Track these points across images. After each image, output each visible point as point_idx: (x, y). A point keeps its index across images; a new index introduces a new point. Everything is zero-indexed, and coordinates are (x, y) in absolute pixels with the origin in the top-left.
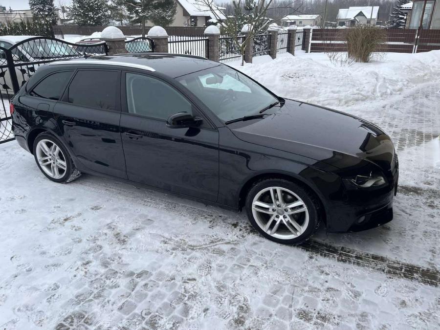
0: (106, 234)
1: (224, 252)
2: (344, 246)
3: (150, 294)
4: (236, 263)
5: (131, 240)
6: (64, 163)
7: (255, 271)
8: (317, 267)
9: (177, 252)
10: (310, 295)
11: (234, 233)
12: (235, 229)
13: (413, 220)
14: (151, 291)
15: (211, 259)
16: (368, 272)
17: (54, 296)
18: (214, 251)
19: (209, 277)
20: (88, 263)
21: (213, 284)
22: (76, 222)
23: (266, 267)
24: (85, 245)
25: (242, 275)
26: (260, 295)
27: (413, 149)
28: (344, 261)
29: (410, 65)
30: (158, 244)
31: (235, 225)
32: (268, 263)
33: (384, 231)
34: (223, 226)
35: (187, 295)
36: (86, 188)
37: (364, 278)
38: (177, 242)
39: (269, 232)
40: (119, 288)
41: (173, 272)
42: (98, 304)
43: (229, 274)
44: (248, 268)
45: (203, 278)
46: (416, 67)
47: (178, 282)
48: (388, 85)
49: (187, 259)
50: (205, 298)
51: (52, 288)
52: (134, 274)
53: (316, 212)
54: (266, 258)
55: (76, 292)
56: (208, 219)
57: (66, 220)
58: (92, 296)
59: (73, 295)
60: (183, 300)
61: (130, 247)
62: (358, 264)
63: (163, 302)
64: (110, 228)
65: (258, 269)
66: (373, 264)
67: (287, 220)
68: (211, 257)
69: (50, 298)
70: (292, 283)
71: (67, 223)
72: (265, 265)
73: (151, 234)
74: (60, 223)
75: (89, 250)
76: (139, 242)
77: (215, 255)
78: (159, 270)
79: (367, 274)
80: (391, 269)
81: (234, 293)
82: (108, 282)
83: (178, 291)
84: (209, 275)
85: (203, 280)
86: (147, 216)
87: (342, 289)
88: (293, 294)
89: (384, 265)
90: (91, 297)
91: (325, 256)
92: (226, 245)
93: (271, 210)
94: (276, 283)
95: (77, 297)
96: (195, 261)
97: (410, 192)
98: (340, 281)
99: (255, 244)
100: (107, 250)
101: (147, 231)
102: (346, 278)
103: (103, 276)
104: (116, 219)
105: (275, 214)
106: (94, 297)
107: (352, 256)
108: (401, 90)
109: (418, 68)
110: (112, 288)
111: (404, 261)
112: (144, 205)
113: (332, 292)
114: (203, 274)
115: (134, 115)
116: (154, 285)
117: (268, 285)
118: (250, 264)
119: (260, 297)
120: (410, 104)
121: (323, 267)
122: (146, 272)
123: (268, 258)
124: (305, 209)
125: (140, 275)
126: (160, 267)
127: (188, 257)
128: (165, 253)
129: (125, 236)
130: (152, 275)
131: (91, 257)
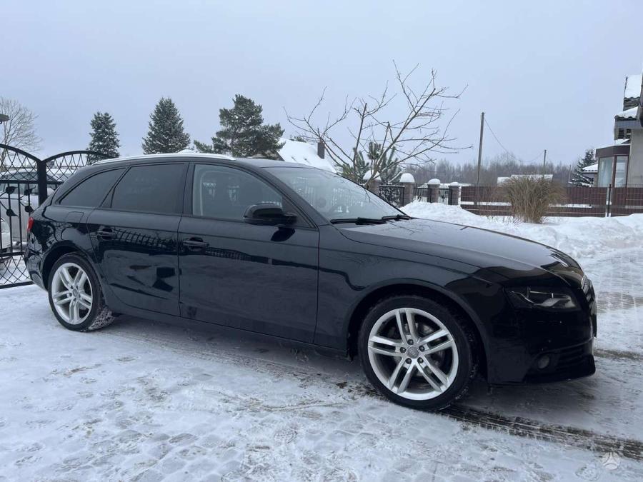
0: (133, 389)
1: (321, 416)
2: (520, 416)
3: (189, 463)
4: (339, 429)
5: (173, 396)
6: (90, 299)
7: (370, 441)
8: (476, 441)
9: (244, 412)
10: (464, 475)
11: (339, 394)
12: (342, 390)
13: (630, 389)
14: (192, 459)
15: (298, 424)
16: (563, 449)
17: (29, 458)
18: (304, 413)
19: (293, 445)
20: (95, 422)
21: (298, 455)
22: (90, 374)
23: (390, 436)
24: (97, 400)
25: (348, 444)
26: (376, 471)
27: (619, 312)
28: (523, 435)
29: (603, 225)
30: (214, 403)
31: (342, 385)
32: (393, 431)
33: (585, 400)
34: (323, 385)
35: (251, 466)
36: (117, 337)
37: (556, 456)
38: (246, 401)
39: (395, 390)
40: (139, 454)
41: (234, 437)
42: (99, 472)
43: (326, 442)
44: (359, 436)
45: (283, 446)
46: (612, 228)
47: (240, 449)
48: (572, 245)
49: (259, 422)
50: (283, 472)
51: (30, 448)
52: (168, 437)
53: (468, 346)
54: (390, 426)
55: (66, 456)
56: (299, 377)
57: (74, 371)
58: (92, 461)
59: (61, 459)
60: (244, 473)
61: (169, 405)
62: (545, 439)
63: (209, 474)
64: (142, 381)
65: (376, 438)
66: (570, 440)
67: (423, 365)
68: (299, 420)
69: (23, 461)
70: (433, 459)
71: (74, 375)
72: (388, 434)
73: (205, 391)
74: (65, 374)
75: (102, 407)
76: (184, 398)
77: (305, 418)
78: (210, 434)
79: (561, 452)
80: (601, 446)
81: (332, 468)
82: (122, 446)
83: (238, 460)
84: (292, 443)
85: (282, 449)
86: (203, 370)
87: (520, 469)
88: (434, 472)
89: (589, 440)
90: (89, 463)
91: (489, 427)
92: (324, 408)
93: (397, 350)
94: (406, 457)
95: (66, 462)
96: (272, 425)
97: (622, 357)
98: (515, 459)
99: (372, 408)
100: (131, 407)
101: (199, 387)
102: (525, 457)
103: (116, 439)
104: (154, 372)
105: (405, 356)
106: (95, 464)
107: (533, 429)
108: (593, 253)
109: (615, 230)
110: (127, 453)
111: (622, 436)
112: (200, 358)
113: (502, 473)
114: (283, 441)
115: (200, 218)
116: (199, 452)
117: (392, 459)
118: (363, 431)
119: (377, 474)
120: (609, 268)
121: (486, 441)
122: (188, 436)
123: (392, 426)
124: (451, 342)
125: (177, 439)
126: (213, 430)
127: (260, 420)
128: (223, 413)
129: (162, 392)
130: (197, 439)
131: (102, 415)
